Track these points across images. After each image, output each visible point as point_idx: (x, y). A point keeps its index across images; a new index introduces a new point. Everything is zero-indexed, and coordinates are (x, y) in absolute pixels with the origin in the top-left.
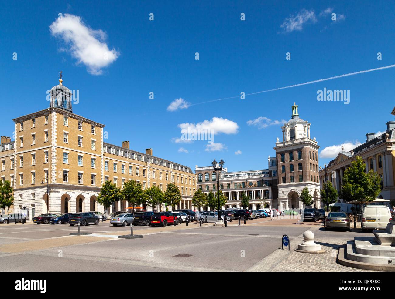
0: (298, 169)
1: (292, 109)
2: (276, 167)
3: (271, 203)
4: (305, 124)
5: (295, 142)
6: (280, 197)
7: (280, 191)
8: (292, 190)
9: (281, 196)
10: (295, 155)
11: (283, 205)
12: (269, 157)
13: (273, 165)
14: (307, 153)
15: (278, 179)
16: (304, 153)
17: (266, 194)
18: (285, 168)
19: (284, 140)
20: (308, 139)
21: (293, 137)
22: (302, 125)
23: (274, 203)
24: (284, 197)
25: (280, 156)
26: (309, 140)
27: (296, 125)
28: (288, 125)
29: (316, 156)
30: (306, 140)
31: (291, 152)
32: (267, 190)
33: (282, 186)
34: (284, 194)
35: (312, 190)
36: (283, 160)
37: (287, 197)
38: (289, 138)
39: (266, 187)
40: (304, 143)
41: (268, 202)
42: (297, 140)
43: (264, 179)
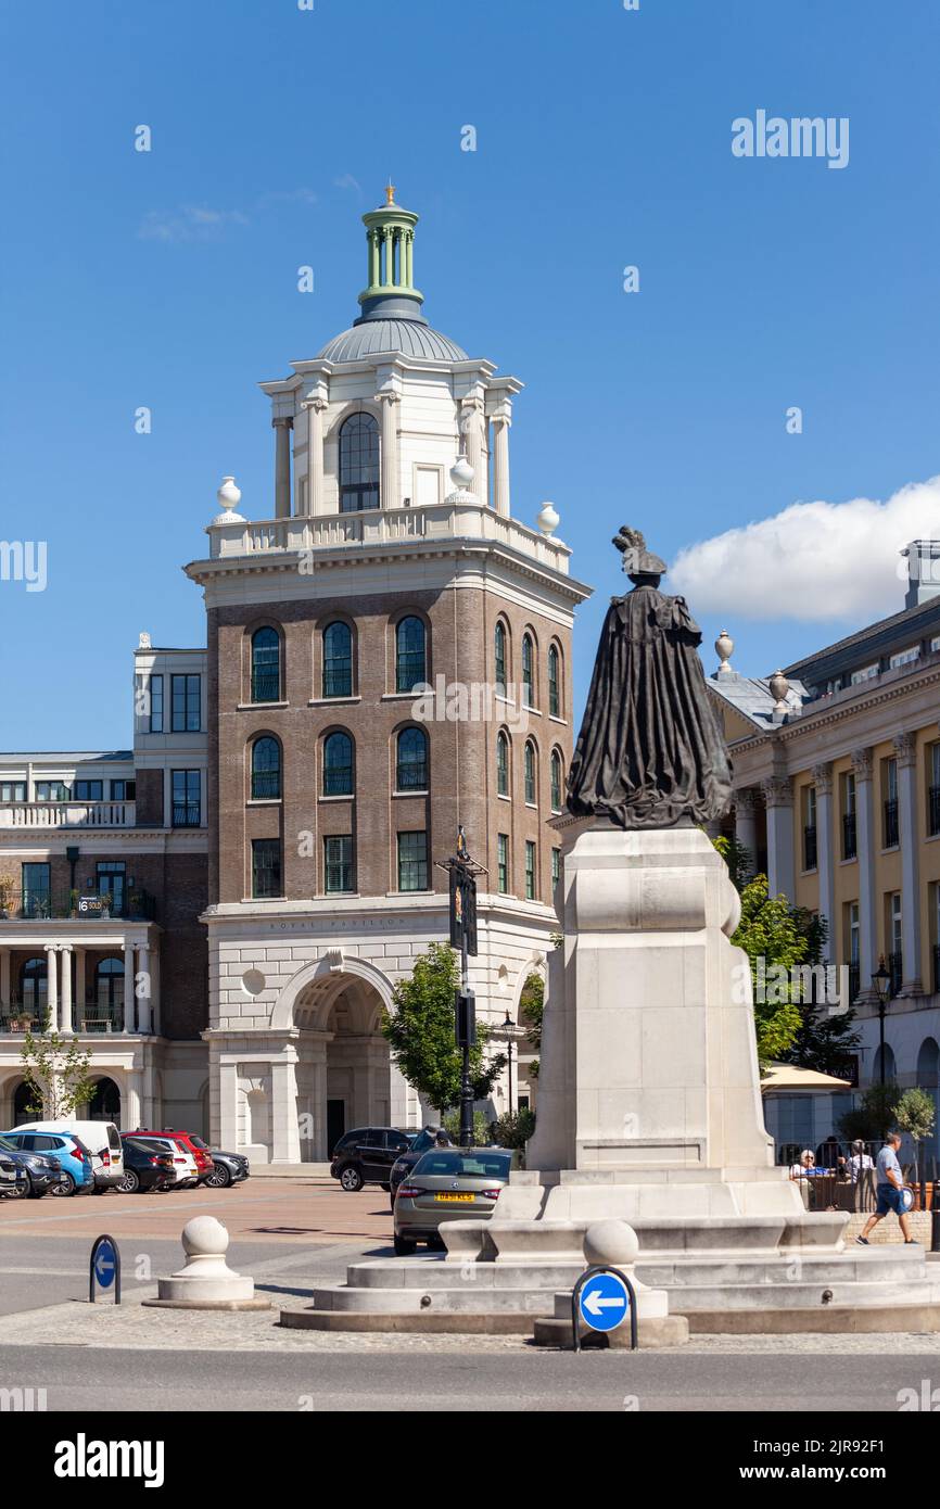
0: (391, 779)
1: (370, 237)
2: (199, 741)
3: (142, 1073)
4: (472, 385)
5: (380, 535)
6: (224, 1026)
7: (223, 969)
8: (334, 958)
9: (235, 1010)
10: (375, 647)
11: (253, 1098)
12: (145, 643)
13: (179, 718)
14: (473, 638)
15: (217, 854)
16: (448, 639)
17: (104, 982)
18: (281, 761)
19: (283, 506)
20: (489, 521)
21: (361, 490)
22: (446, 393)
23: (170, 1075)
24: (261, 1025)
25: (244, 645)
26: (494, 532)
27: (396, 384)
28: (328, 378)
29: (554, 671)
30: (471, 527)
31: (337, 621)
32: (115, 953)
33: (253, 919)
34: (265, 995)
35: (503, 972)
36: (268, 683)
37: (286, 1023)
38: (325, 496)
39: (106, 919)
40: (451, 548)
41: (118, 1058)
42: (394, 517)
43: (91, 846)
